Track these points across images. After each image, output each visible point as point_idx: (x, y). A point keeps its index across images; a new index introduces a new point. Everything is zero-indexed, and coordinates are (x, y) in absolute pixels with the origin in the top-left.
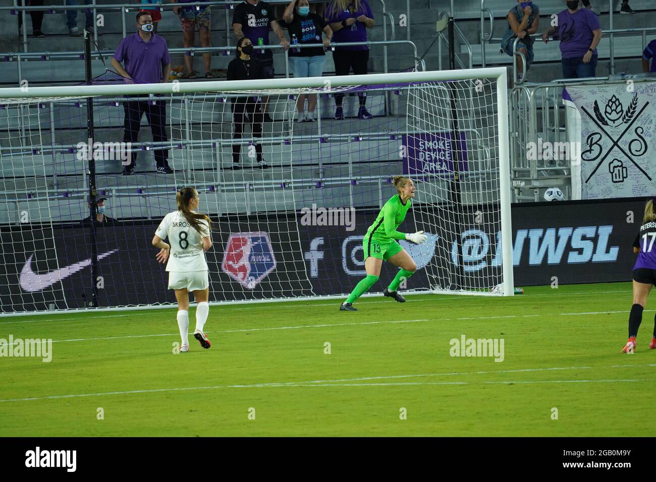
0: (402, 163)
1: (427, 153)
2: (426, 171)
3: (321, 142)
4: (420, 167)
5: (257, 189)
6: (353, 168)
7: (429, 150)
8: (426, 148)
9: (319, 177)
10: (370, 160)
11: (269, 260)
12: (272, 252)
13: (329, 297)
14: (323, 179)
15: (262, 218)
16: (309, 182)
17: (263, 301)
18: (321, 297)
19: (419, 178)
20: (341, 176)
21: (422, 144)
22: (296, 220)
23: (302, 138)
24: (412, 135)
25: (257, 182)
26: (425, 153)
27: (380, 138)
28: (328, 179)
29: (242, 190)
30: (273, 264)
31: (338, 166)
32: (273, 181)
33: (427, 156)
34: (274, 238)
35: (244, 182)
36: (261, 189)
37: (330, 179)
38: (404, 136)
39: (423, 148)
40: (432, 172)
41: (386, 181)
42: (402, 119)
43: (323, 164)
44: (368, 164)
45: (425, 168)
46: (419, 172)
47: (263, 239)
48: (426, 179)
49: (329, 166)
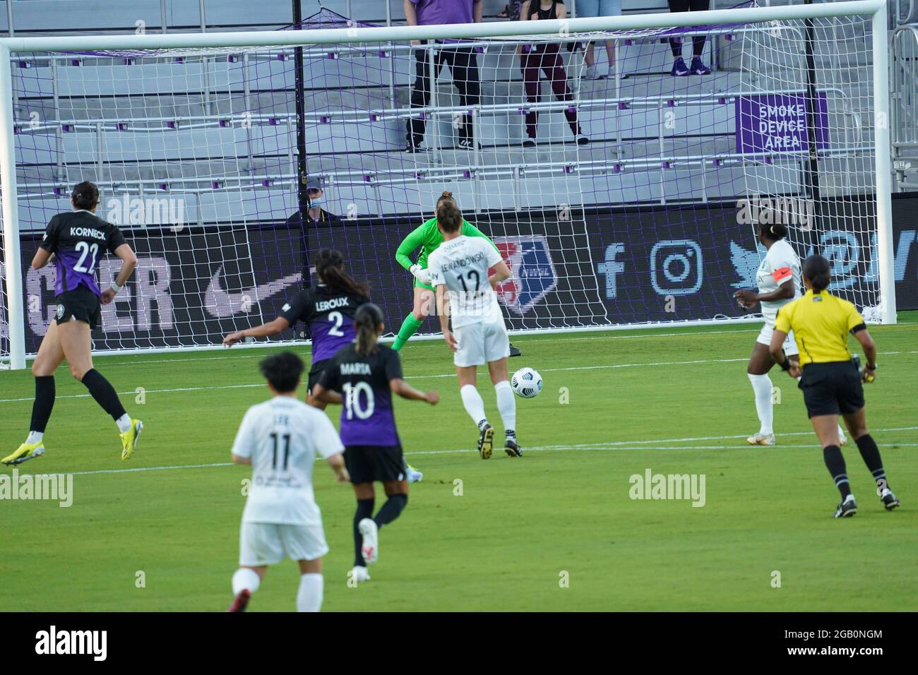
0: (734, 137)
1: (771, 122)
2: (769, 148)
3: (620, 108)
4: (758, 143)
5: (529, 175)
6: (665, 144)
7: (773, 118)
8: (769, 116)
9: (617, 158)
10: (688, 134)
11: (547, 274)
12: (551, 263)
13: (630, 326)
14: (622, 161)
15: (536, 215)
16: (602, 165)
17: (537, 331)
18: (618, 327)
19: (758, 158)
20: (646, 156)
21: (763, 110)
22: (584, 219)
23: (592, 103)
24: (748, 97)
25: (529, 165)
26: (767, 123)
27: (702, 102)
28: (629, 160)
29: (508, 176)
30: (552, 281)
31: (642, 143)
32: (552, 164)
33: (770, 127)
34: (553, 243)
35: (510, 166)
36: (535, 175)
37: (631, 160)
38: (737, 98)
39: (764, 116)
40: (776, 149)
41: (712, 162)
42: (735, 74)
43: (623, 140)
44: (685, 139)
45: (767, 145)
46: (757, 151)
47: (539, 245)
48: (768, 159)
49: (631, 142)
